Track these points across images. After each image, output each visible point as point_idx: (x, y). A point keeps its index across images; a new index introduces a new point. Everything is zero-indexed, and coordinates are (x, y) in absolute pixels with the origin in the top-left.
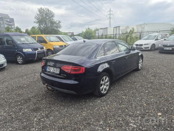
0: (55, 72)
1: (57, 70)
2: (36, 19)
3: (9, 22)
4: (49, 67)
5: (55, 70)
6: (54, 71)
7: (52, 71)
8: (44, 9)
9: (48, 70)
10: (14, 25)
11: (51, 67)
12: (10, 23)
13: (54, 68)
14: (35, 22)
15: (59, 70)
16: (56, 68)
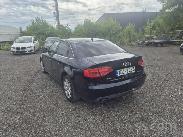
0: (131, 72)
1: (132, 69)
4: (120, 70)
5: (130, 69)
6: (128, 71)
7: (125, 73)
9: (119, 74)
11: (123, 70)
13: (128, 68)
15: (134, 68)
16: (130, 68)
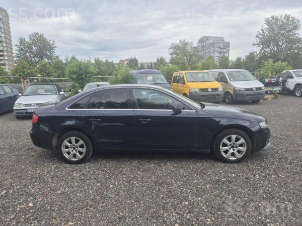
2: (258, 38)
3: (222, 48)
8: (279, 18)
10: (229, 52)
12: (223, 50)
14: (255, 45)
